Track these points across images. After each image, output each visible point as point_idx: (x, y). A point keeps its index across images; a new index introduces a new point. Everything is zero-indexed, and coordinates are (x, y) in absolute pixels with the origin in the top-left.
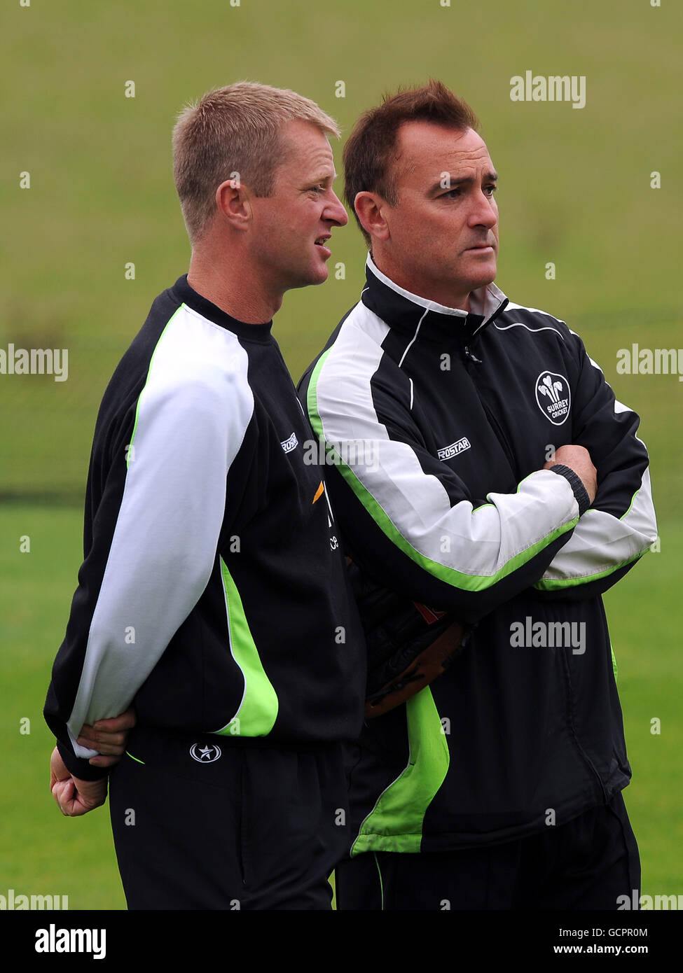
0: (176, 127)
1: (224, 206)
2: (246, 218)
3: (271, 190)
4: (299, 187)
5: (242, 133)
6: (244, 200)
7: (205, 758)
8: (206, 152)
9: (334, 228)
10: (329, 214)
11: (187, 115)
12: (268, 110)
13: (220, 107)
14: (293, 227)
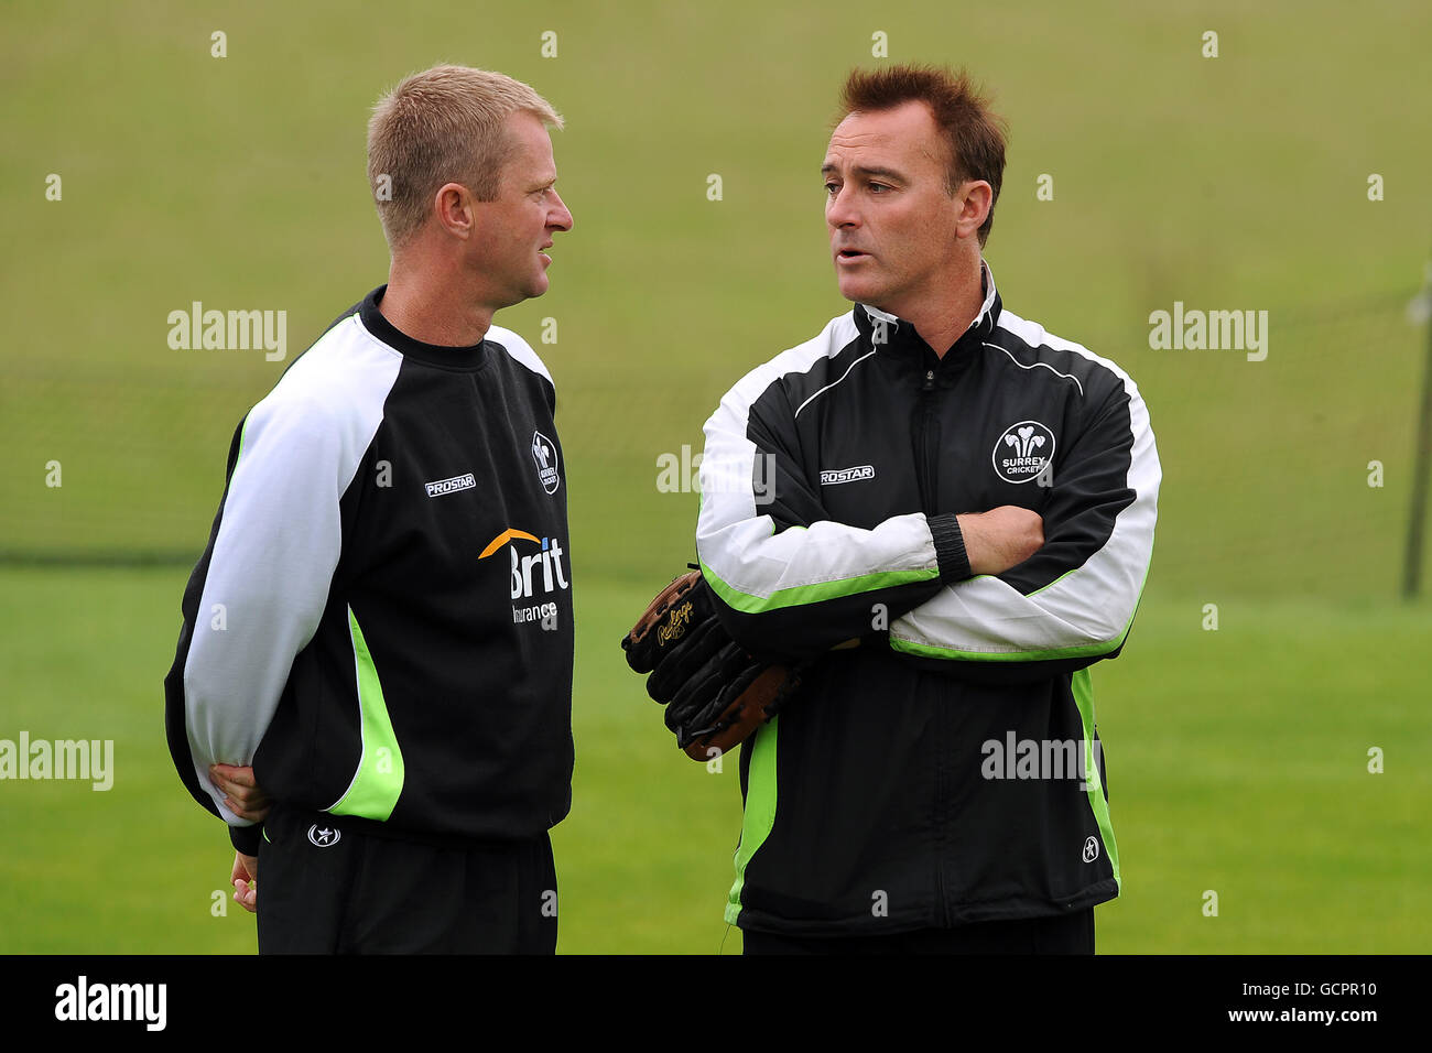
0: (372, 120)
1: (444, 213)
2: (468, 226)
3: (496, 193)
4: (526, 188)
5: (462, 127)
6: (465, 205)
7: (322, 842)
8: (419, 150)
9: (556, 233)
10: (554, 219)
11: (384, 106)
12: (488, 98)
13: (432, 97)
14: (518, 236)
